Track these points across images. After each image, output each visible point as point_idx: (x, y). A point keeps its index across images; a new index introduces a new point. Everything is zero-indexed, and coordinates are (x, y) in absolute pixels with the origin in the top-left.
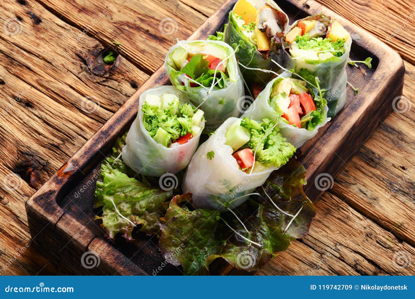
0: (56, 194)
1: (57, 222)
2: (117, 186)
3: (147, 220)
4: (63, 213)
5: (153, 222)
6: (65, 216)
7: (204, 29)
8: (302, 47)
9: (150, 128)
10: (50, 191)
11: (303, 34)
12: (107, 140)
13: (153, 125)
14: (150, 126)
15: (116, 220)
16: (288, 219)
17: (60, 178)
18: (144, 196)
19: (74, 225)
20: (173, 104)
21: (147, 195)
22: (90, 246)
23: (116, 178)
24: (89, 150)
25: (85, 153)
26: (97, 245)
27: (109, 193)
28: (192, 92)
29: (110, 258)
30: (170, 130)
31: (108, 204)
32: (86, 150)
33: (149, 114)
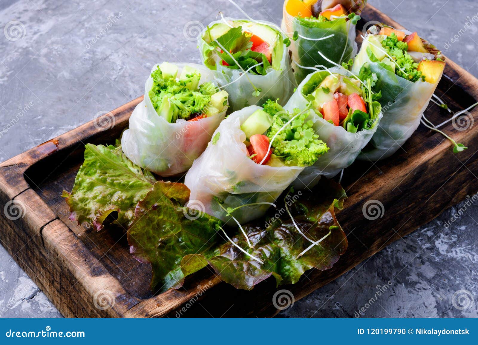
0: (27, 167)
1: (17, 196)
6: (28, 192)
10: (21, 163)
14: (156, 97)
16: (307, 243)
18: (132, 187)
19: (36, 202)
20: (192, 76)
21: (136, 187)
22: (46, 227)
23: (101, 154)
24: (84, 131)
25: (77, 135)
26: (56, 228)
27: (89, 173)
28: (222, 71)
29: (66, 243)
30: (180, 104)
31: (85, 184)
32: (81, 131)
33: (160, 81)
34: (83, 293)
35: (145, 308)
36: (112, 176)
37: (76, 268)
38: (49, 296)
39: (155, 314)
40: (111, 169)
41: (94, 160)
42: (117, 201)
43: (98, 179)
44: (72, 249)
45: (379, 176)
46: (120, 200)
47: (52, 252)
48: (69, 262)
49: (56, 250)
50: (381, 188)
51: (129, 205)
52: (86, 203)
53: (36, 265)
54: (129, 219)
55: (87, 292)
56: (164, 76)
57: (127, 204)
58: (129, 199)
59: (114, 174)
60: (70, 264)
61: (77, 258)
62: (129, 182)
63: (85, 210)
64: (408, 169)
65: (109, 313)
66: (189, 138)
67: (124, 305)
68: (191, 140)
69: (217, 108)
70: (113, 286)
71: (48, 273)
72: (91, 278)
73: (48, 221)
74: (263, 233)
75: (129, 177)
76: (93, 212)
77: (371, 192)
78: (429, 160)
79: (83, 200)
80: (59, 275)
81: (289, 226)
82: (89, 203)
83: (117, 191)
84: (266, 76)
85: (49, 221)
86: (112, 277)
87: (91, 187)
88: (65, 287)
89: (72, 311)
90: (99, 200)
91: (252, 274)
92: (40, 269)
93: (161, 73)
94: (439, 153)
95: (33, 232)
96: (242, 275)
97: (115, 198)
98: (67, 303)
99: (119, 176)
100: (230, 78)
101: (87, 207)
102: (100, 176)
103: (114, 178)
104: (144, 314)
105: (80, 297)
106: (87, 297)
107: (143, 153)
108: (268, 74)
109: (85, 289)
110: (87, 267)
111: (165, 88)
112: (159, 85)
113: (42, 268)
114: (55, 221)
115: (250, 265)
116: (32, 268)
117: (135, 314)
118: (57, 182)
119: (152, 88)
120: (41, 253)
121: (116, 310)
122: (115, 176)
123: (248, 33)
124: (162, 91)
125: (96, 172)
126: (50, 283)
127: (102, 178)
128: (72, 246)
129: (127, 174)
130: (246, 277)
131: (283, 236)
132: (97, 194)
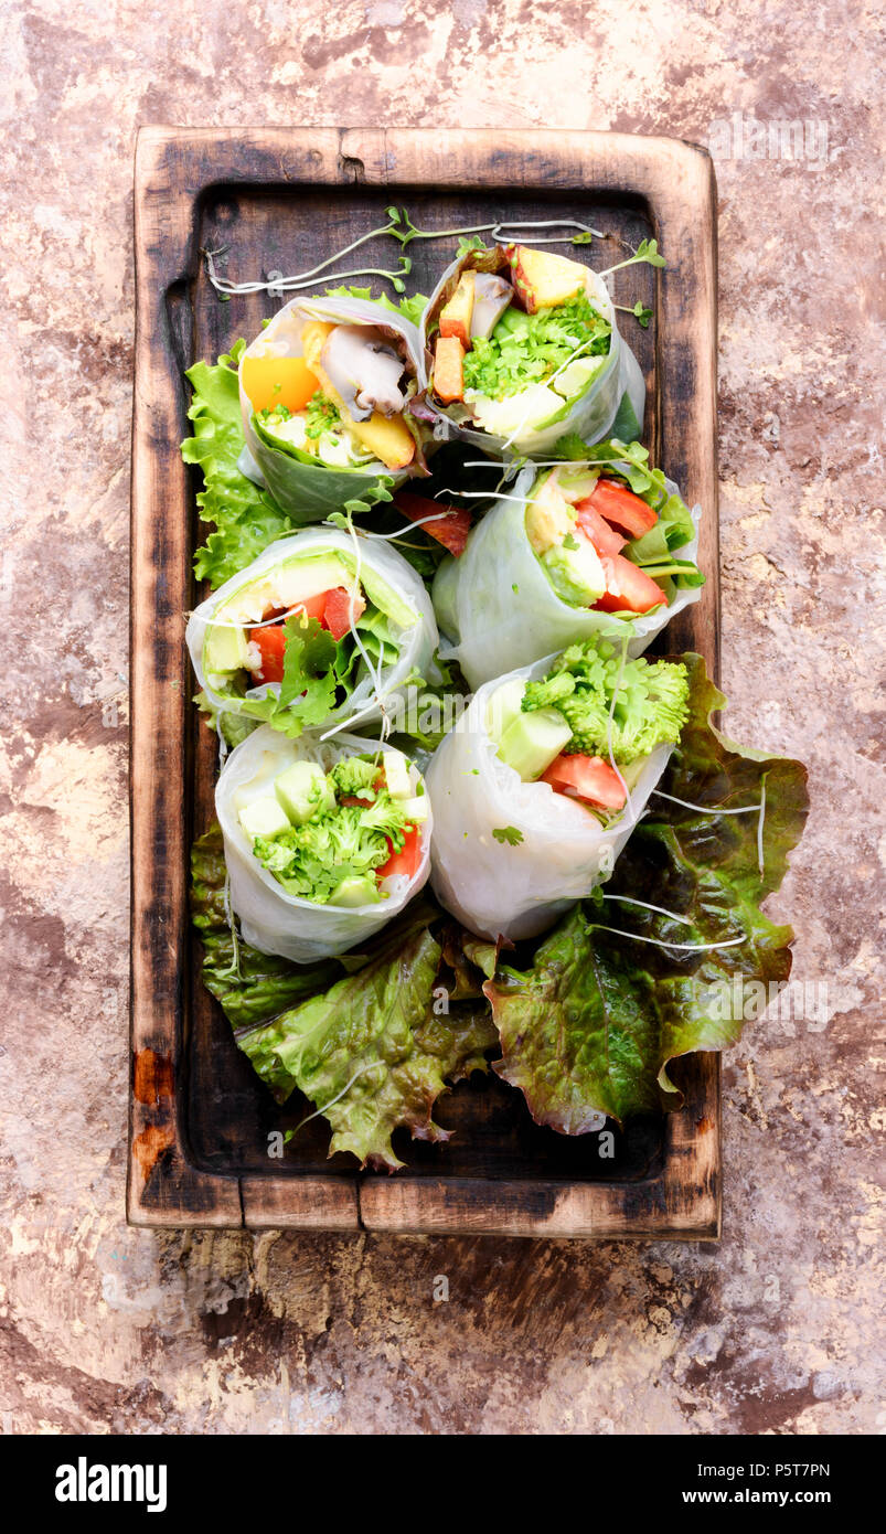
0: (179, 1150)
1: (243, 1217)
2: (316, 1047)
3: (433, 1054)
4: (236, 1186)
5: (449, 1046)
6: (250, 1190)
7: (152, 434)
8: (496, 391)
9: (305, 885)
10: (160, 1154)
11: (468, 348)
12: (176, 924)
13: (309, 875)
14: (304, 882)
15: (368, 1112)
16: (748, 820)
17: (154, 1106)
19: (288, 1196)
22: (365, 1217)
26: (381, 1204)
29: (433, 1210)
39: (706, 1176)
44: (455, 1209)
61: (483, 1216)
72: (547, 1223)
73: (353, 1206)
110: (515, 1213)
114: (362, 1193)
128: (448, 1206)
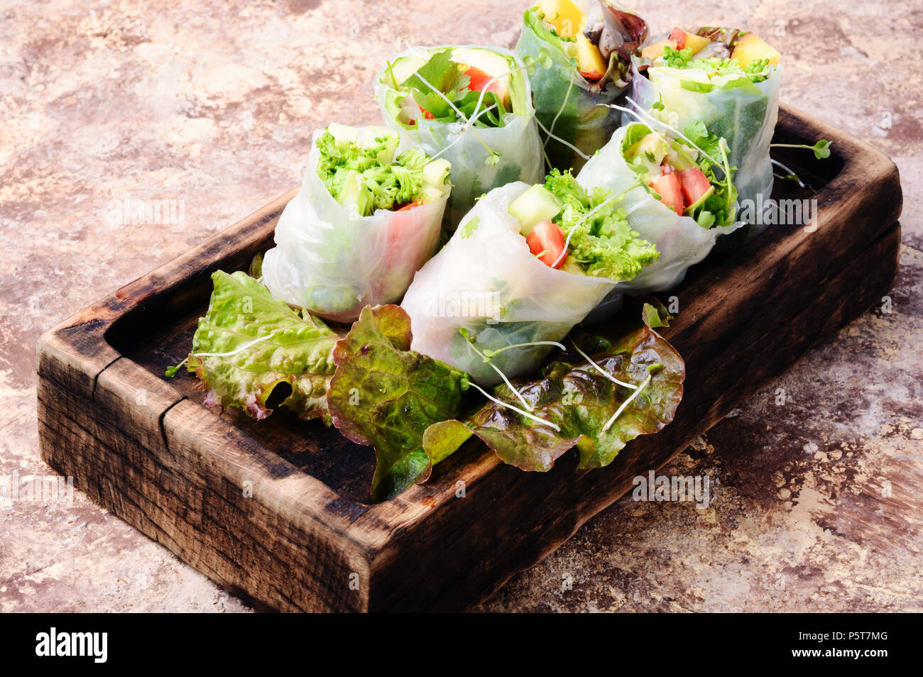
0: (108, 326)
1: (102, 371)
6: (122, 362)
10: (95, 320)
12: (234, 249)
17: (120, 300)
18: (301, 337)
19: (139, 377)
20: (386, 140)
21: (309, 337)
22: (170, 412)
23: (242, 286)
24: (191, 262)
25: (182, 267)
26: (187, 412)
27: (224, 322)
28: (428, 129)
29: (213, 433)
30: (374, 186)
31: (219, 342)
32: (186, 261)
33: (332, 152)
34: (257, 513)
35: (381, 517)
36: (266, 323)
37: (240, 471)
38: (175, 545)
39: (399, 524)
40: (261, 311)
41: (230, 299)
42: (282, 364)
43: (242, 331)
44: (226, 441)
45: (716, 283)
46: (285, 362)
47: (186, 454)
48: (225, 462)
49: (196, 448)
50: (722, 302)
51: (301, 370)
52: (228, 373)
53: (146, 492)
54: (307, 393)
55: (267, 508)
56: (337, 143)
57: (299, 367)
58: (300, 359)
59: (268, 320)
60: (229, 465)
61: (238, 455)
62: (296, 330)
63: (229, 387)
64: (772, 257)
65: (317, 535)
66: (396, 243)
67: (342, 516)
68: (399, 247)
69: (436, 187)
70: (315, 490)
71: (175, 499)
72: (273, 482)
73: (169, 403)
74: (543, 384)
75: (293, 322)
76: (243, 388)
77: (708, 308)
78: (790, 252)
79: (222, 369)
80: (201, 495)
81: (584, 368)
82: (233, 373)
83: (277, 348)
84: (505, 128)
85: (172, 403)
86: (308, 477)
87: (231, 344)
88: (215, 515)
89: (228, 557)
90: (250, 365)
91: (543, 446)
92: (156, 497)
93: (333, 138)
94: (804, 241)
95: (142, 427)
96: (528, 450)
97: (276, 361)
98: (216, 545)
99: (277, 321)
100: (445, 138)
101: (232, 380)
102: (246, 324)
103: (271, 326)
104: (382, 527)
105: (251, 523)
106: (265, 518)
107: (310, 282)
108: (509, 125)
109: (262, 505)
110: (260, 465)
111: (342, 163)
112: (331, 159)
113: (161, 492)
114: (182, 402)
115: (535, 435)
116: (136, 501)
117: (366, 528)
118: (159, 350)
119: (321, 165)
120: (158, 464)
121: (330, 525)
122: (270, 323)
123: (463, 65)
124: (339, 169)
125: (235, 320)
126: (176, 518)
127: (249, 328)
128: (224, 437)
129: (289, 318)
130: (536, 452)
131: (580, 387)
132: (244, 357)
